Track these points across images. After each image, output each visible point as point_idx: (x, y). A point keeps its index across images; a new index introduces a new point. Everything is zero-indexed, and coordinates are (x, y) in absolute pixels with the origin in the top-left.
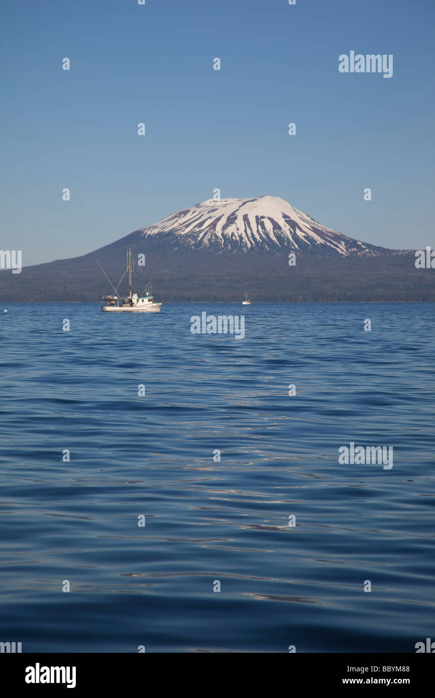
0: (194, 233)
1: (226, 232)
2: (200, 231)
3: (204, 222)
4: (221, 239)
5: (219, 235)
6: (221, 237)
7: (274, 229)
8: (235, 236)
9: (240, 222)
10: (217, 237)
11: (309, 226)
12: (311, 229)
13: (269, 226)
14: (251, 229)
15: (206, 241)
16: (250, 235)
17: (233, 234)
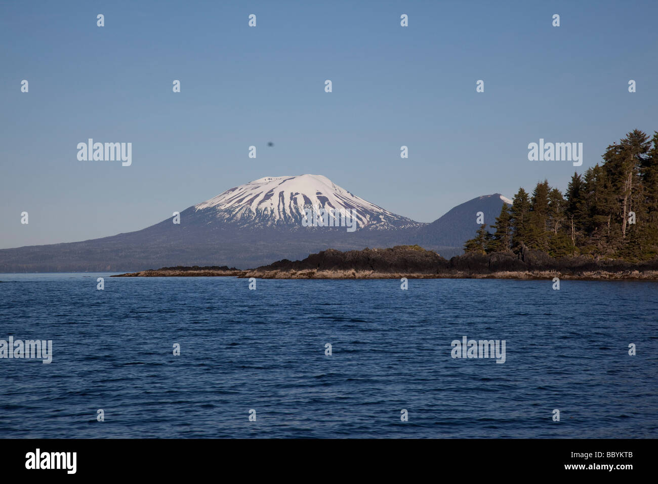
0: (232, 208)
1: (259, 207)
2: (237, 207)
3: (244, 198)
4: (254, 214)
5: (254, 210)
6: (255, 212)
7: (306, 203)
8: (268, 211)
9: (275, 199)
10: (250, 211)
11: (341, 201)
12: (343, 204)
13: (301, 201)
14: (284, 204)
15: (239, 216)
16: (281, 210)
17: (266, 209)
